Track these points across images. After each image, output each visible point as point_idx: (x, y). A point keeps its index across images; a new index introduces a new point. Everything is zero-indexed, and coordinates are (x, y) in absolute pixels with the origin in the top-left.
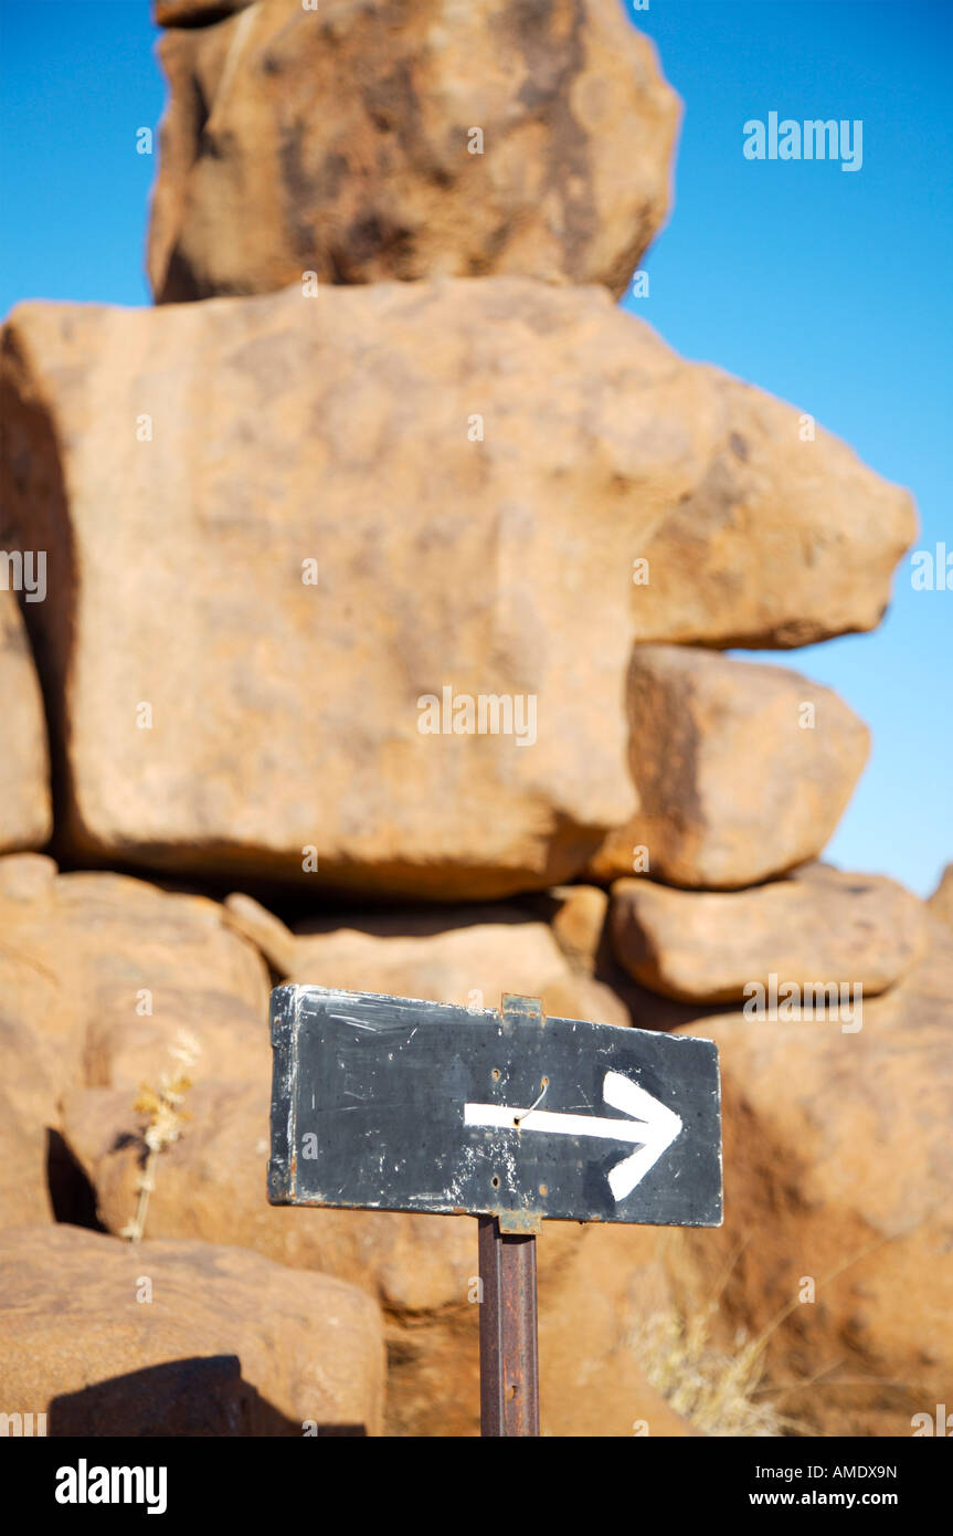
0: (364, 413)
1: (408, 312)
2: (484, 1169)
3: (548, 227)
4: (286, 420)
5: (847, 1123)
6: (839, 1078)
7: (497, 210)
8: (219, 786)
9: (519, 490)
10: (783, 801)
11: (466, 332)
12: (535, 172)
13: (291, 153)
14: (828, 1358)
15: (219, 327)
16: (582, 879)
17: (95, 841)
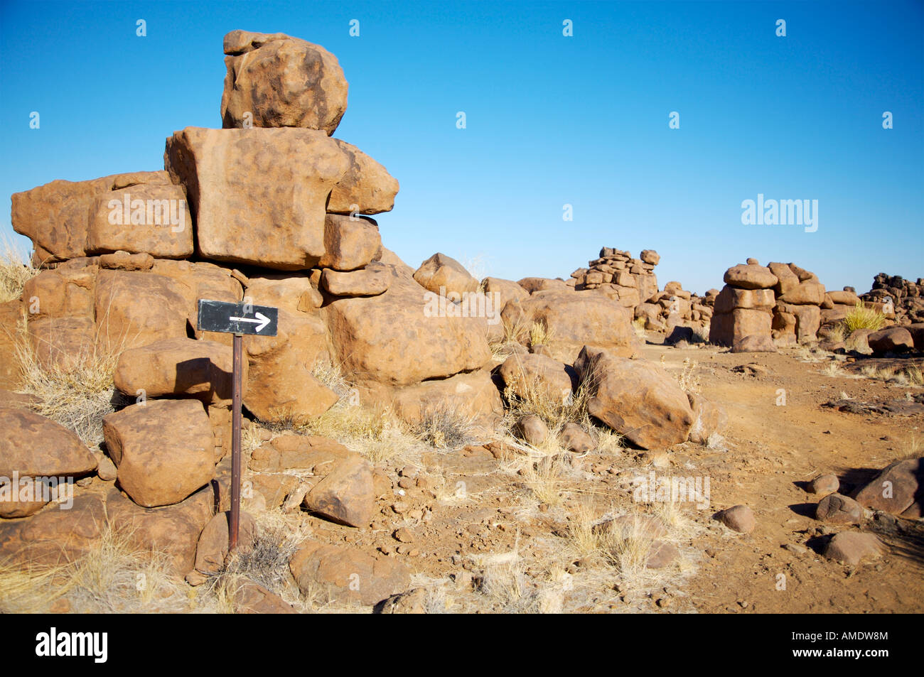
0: (266, 159)
1: (279, 134)
2: (233, 326)
3: (315, 113)
4: (248, 159)
5: (365, 322)
6: (364, 313)
7: (302, 109)
8: (232, 243)
9: (299, 180)
10: (359, 251)
11: (290, 141)
12: (311, 101)
13: (254, 92)
14: (358, 369)
15: (233, 135)
16: (317, 267)
17: (204, 254)
